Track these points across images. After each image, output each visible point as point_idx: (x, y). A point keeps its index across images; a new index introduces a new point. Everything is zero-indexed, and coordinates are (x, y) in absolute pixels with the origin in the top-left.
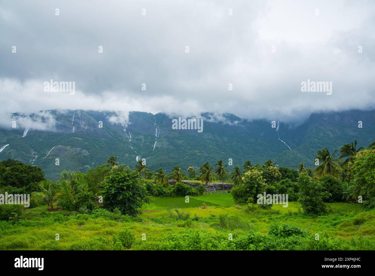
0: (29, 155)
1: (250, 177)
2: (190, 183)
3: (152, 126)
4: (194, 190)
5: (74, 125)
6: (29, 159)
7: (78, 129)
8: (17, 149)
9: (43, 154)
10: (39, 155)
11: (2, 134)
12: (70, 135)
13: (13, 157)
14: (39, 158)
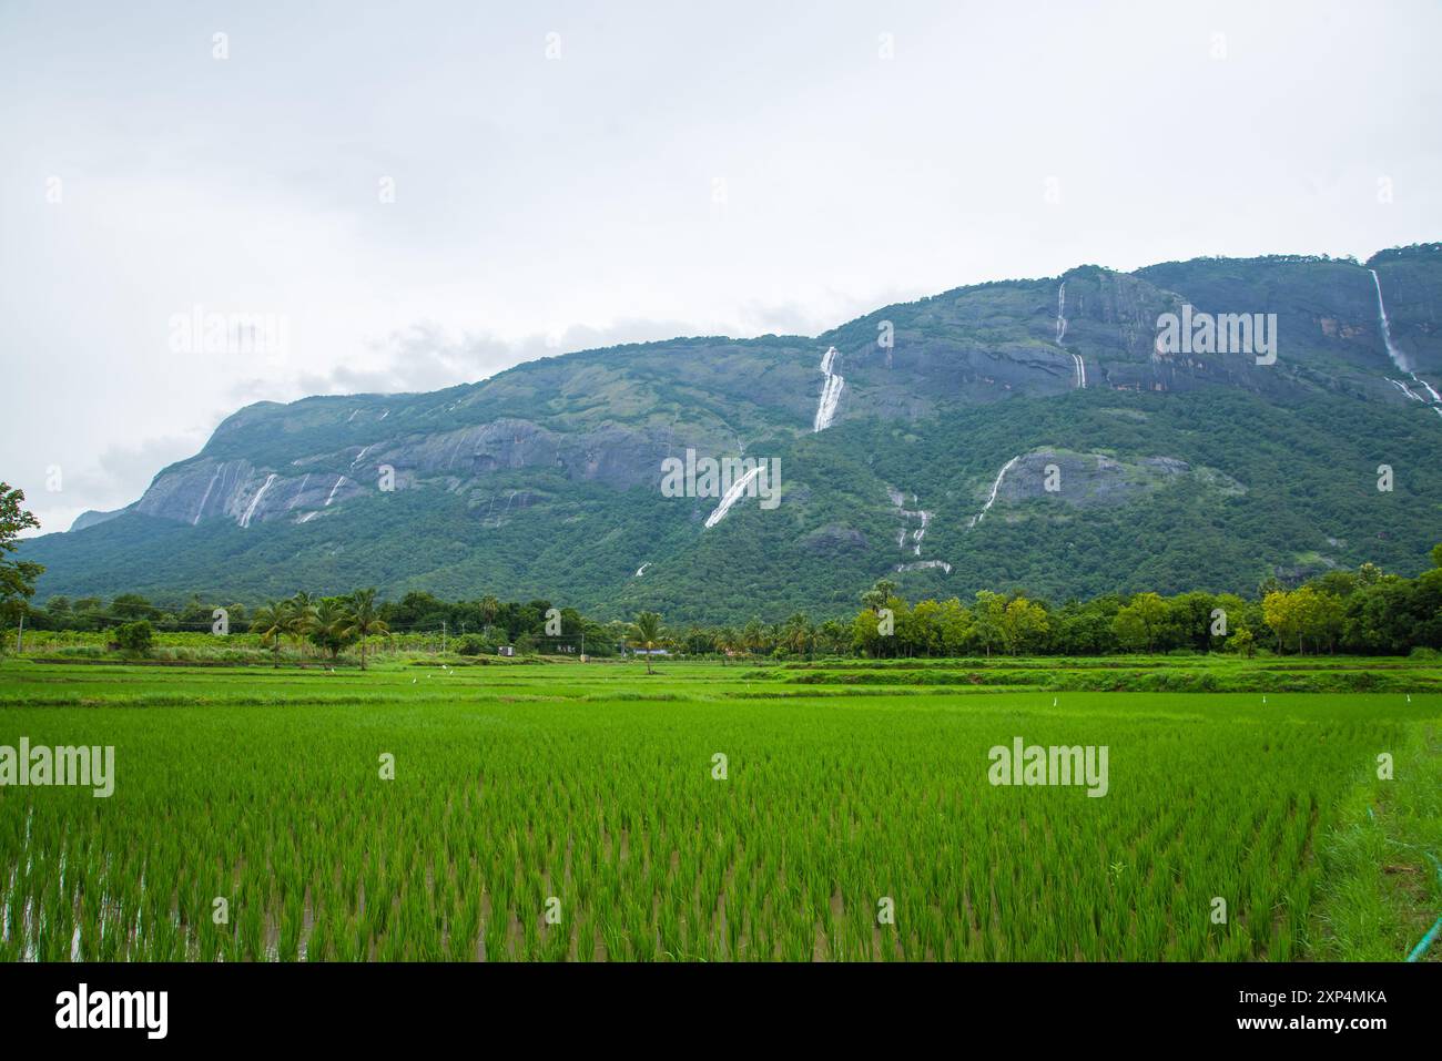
0: (878, 508)
5: (1080, 348)
6: (891, 531)
7: (1105, 366)
8: (814, 483)
9: (960, 500)
10: (938, 511)
11: (723, 427)
12: (1066, 400)
13: (801, 521)
14: (946, 520)
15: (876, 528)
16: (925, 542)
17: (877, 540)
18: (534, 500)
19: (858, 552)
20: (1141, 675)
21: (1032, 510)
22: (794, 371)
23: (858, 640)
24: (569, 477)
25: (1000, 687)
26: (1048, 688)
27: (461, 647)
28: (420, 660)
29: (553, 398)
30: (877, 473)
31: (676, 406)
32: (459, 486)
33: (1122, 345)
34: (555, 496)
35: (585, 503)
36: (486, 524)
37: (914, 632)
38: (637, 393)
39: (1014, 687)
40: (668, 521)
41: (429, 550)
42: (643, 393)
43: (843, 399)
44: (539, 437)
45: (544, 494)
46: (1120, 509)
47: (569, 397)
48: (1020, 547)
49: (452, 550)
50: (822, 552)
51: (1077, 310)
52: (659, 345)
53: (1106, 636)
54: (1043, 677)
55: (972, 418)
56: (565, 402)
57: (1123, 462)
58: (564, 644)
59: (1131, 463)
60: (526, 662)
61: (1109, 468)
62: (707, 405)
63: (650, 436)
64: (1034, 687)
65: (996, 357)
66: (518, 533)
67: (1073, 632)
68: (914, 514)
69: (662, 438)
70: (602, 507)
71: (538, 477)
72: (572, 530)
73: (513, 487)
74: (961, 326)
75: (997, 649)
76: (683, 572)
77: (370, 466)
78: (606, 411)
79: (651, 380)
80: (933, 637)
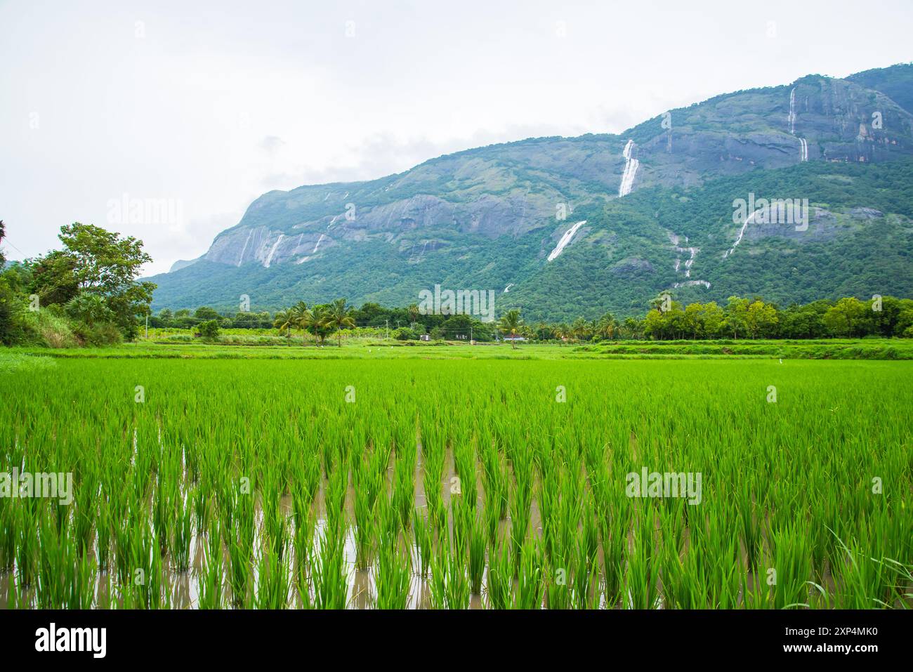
0: (662, 246)
5: (804, 134)
6: (670, 261)
7: (823, 145)
8: (619, 230)
9: (716, 240)
10: (702, 247)
11: (559, 196)
12: (794, 170)
13: (610, 256)
14: (707, 253)
15: (660, 259)
16: (694, 268)
17: (661, 267)
18: (439, 246)
19: (648, 275)
20: (843, 348)
21: (767, 246)
22: (607, 157)
23: (648, 329)
24: (461, 231)
25: (744, 355)
26: (777, 356)
27: (398, 335)
28: (373, 343)
29: (449, 181)
30: (661, 223)
31: (528, 183)
32: (394, 238)
33: (836, 130)
34: (452, 243)
35: (471, 247)
36: (410, 262)
37: (685, 324)
38: (503, 176)
39: (753, 356)
40: (524, 257)
41: (376, 278)
42: (506, 175)
43: (638, 174)
44: (441, 206)
45: (445, 242)
46: (830, 244)
47: (460, 180)
48: (759, 271)
49: (390, 278)
50: (624, 275)
51: (803, 106)
52: (517, 143)
53: (818, 326)
54: (774, 350)
55: (727, 184)
56: (457, 183)
57: (834, 211)
58: (460, 334)
59: (839, 212)
60: (437, 344)
61: (823, 216)
62: (547, 182)
63: (512, 203)
64: (767, 356)
65: (744, 142)
66: (430, 267)
67: (795, 324)
68: (686, 249)
69: (520, 204)
70: (482, 249)
71: (442, 231)
72: (464, 264)
73: (427, 238)
74: (721, 122)
75: (741, 335)
76: (534, 290)
77: (339, 228)
78: (484, 188)
79: (512, 167)
80: (698, 327)
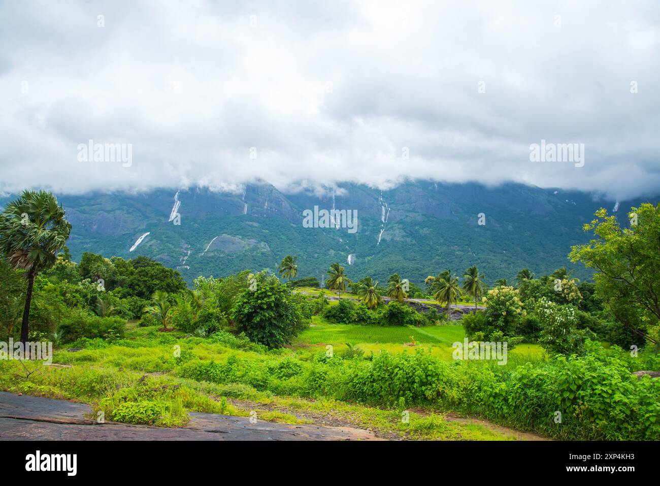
0: (178, 249)
1: (496, 297)
2: (423, 305)
3: (375, 202)
4: (418, 316)
5: (247, 202)
6: (179, 256)
7: (253, 208)
8: (161, 240)
9: (200, 248)
10: (193, 251)
12: (239, 218)
14: (194, 254)
15: (175, 255)
16: (187, 260)
17: (174, 259)
18: (75, 238)
24: (86, 230)
30: (181, 237)
33: (258, 202)
34: (82, 237)
35: (92, 240)
40: (118, 248)
43: (179, 210)
62: (136, 208)
68: (187, 251)
70: (98, 242)
